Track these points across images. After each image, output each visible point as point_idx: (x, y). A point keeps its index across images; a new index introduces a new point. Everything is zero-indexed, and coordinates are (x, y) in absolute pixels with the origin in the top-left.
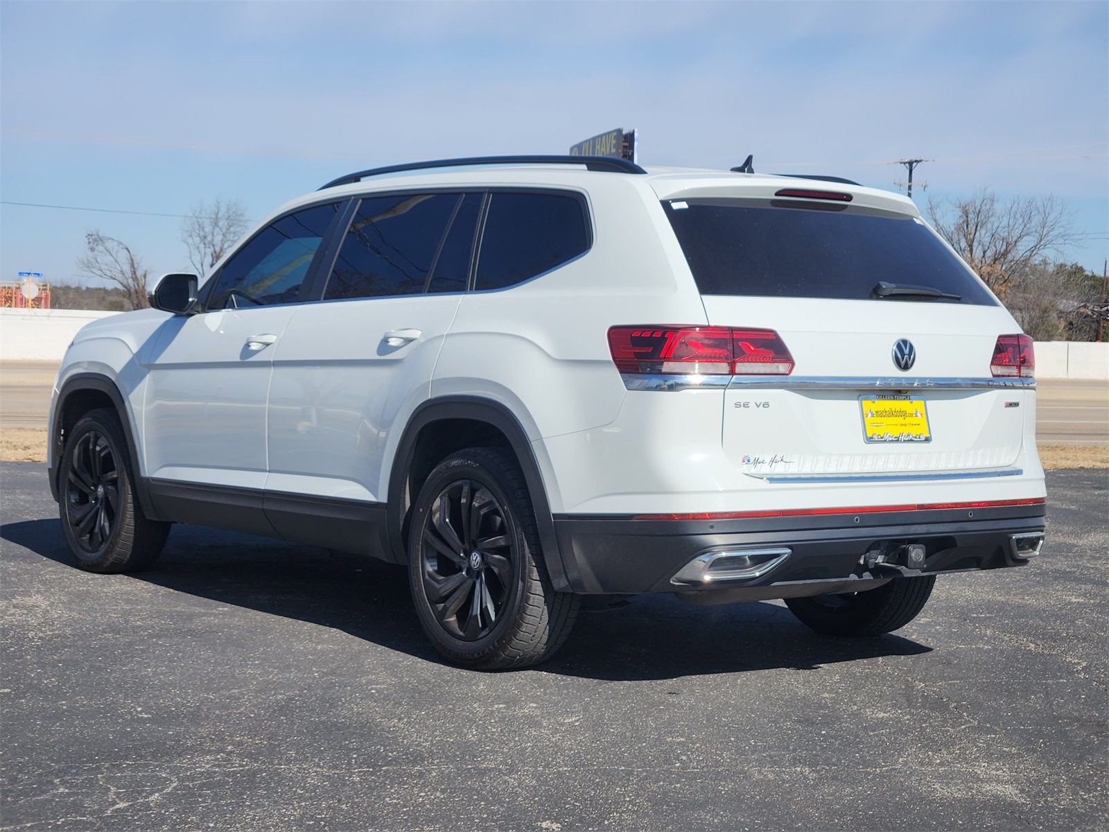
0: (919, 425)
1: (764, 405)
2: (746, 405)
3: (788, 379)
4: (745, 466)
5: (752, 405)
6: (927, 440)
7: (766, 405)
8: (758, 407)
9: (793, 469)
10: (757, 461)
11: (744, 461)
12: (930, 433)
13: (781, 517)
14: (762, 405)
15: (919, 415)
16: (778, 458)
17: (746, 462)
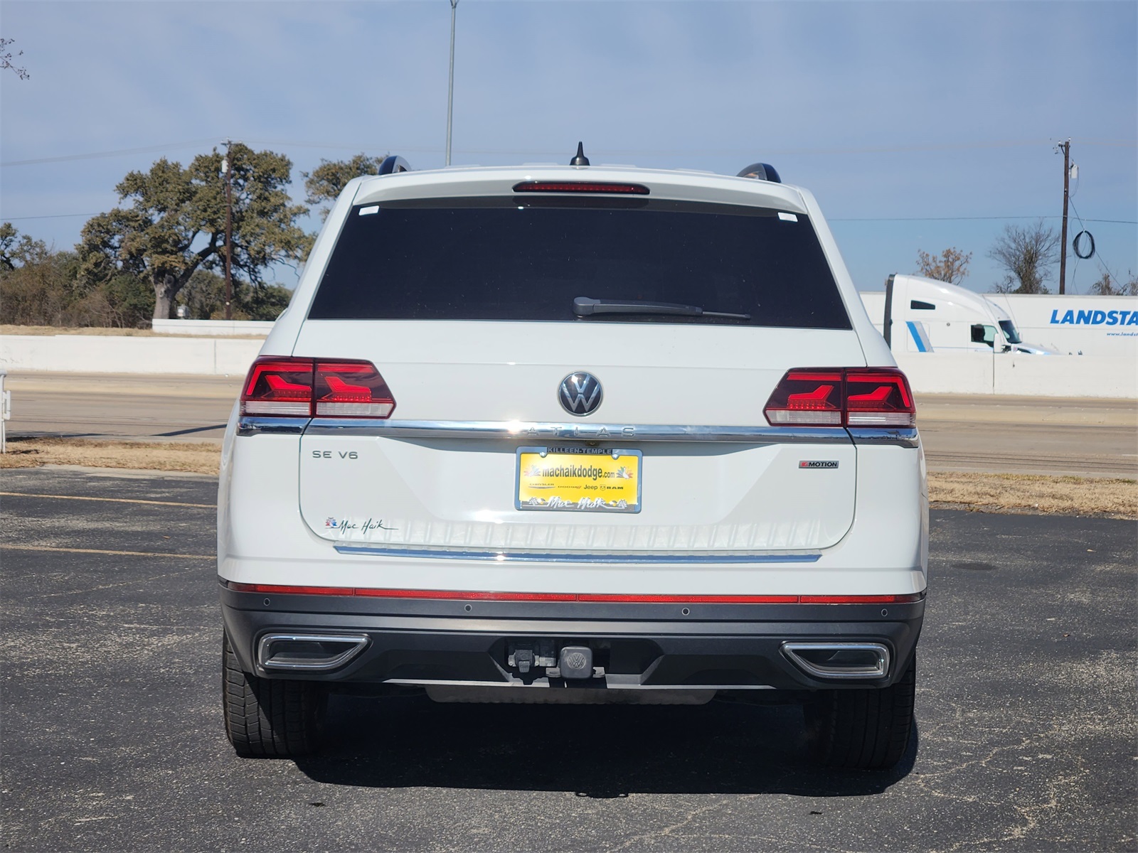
0: (622, 488)
1: (350, 455)
2: (327, 455)
3: (388, 423)
4: (330, 531)
5: (335, 455)
6: (633, 510)
7: (353, 455)
8: (343, 457)
9: (397, 538)
10: (345, 526)
11: (328, 525)
12: (640, 499)
13: (353, 597)
14: (348, 455)
15: (625, 475)
16: (374, 523)
17: (332, 525)
